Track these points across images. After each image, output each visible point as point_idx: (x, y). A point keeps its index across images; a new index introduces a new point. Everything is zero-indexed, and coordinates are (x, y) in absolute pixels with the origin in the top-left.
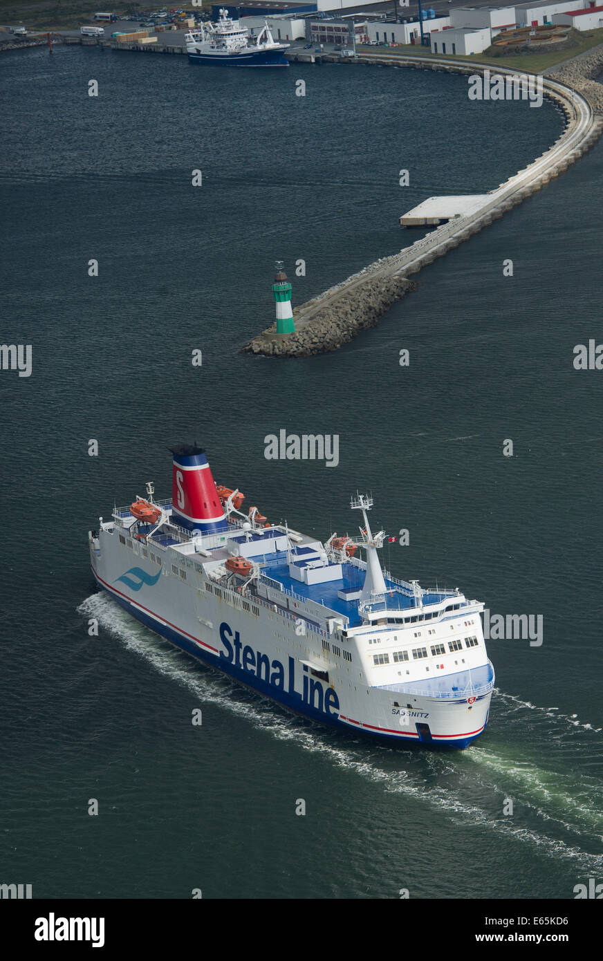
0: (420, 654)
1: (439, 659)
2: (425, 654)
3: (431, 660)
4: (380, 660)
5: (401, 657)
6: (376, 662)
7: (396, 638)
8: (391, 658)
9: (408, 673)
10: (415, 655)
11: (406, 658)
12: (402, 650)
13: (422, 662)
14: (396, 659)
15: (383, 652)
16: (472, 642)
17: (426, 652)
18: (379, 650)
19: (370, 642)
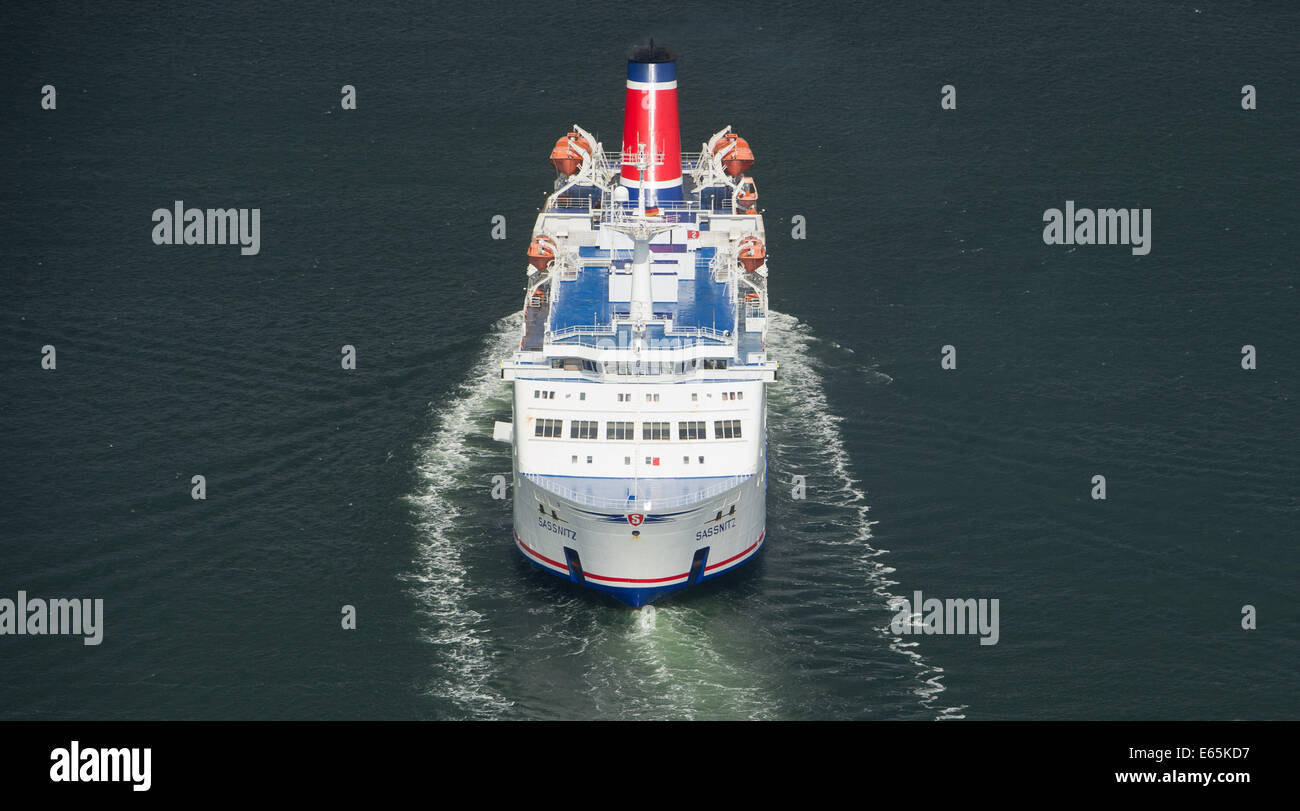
0: (621, 432)
1: (655, 448)
2: (630, 435)
3: (640, 447)
4: (548, 429)
5: (584, 430)
6: (539, 431)
7: (583, 396)
8: (566, 430)
9: (590, 462)
10: (610, 433)
11: (594, 434)
12: (589, 419)
13: (622, 447)
14: (574, 434)
15: (553, 416)
16: (729, 430)
17: (632, 431)
18: (548, 411)
19: (537, 394)
